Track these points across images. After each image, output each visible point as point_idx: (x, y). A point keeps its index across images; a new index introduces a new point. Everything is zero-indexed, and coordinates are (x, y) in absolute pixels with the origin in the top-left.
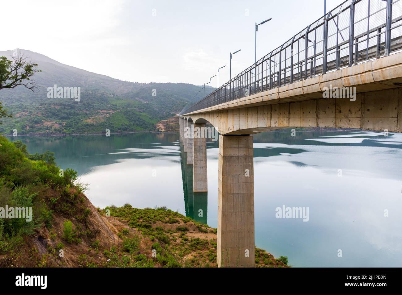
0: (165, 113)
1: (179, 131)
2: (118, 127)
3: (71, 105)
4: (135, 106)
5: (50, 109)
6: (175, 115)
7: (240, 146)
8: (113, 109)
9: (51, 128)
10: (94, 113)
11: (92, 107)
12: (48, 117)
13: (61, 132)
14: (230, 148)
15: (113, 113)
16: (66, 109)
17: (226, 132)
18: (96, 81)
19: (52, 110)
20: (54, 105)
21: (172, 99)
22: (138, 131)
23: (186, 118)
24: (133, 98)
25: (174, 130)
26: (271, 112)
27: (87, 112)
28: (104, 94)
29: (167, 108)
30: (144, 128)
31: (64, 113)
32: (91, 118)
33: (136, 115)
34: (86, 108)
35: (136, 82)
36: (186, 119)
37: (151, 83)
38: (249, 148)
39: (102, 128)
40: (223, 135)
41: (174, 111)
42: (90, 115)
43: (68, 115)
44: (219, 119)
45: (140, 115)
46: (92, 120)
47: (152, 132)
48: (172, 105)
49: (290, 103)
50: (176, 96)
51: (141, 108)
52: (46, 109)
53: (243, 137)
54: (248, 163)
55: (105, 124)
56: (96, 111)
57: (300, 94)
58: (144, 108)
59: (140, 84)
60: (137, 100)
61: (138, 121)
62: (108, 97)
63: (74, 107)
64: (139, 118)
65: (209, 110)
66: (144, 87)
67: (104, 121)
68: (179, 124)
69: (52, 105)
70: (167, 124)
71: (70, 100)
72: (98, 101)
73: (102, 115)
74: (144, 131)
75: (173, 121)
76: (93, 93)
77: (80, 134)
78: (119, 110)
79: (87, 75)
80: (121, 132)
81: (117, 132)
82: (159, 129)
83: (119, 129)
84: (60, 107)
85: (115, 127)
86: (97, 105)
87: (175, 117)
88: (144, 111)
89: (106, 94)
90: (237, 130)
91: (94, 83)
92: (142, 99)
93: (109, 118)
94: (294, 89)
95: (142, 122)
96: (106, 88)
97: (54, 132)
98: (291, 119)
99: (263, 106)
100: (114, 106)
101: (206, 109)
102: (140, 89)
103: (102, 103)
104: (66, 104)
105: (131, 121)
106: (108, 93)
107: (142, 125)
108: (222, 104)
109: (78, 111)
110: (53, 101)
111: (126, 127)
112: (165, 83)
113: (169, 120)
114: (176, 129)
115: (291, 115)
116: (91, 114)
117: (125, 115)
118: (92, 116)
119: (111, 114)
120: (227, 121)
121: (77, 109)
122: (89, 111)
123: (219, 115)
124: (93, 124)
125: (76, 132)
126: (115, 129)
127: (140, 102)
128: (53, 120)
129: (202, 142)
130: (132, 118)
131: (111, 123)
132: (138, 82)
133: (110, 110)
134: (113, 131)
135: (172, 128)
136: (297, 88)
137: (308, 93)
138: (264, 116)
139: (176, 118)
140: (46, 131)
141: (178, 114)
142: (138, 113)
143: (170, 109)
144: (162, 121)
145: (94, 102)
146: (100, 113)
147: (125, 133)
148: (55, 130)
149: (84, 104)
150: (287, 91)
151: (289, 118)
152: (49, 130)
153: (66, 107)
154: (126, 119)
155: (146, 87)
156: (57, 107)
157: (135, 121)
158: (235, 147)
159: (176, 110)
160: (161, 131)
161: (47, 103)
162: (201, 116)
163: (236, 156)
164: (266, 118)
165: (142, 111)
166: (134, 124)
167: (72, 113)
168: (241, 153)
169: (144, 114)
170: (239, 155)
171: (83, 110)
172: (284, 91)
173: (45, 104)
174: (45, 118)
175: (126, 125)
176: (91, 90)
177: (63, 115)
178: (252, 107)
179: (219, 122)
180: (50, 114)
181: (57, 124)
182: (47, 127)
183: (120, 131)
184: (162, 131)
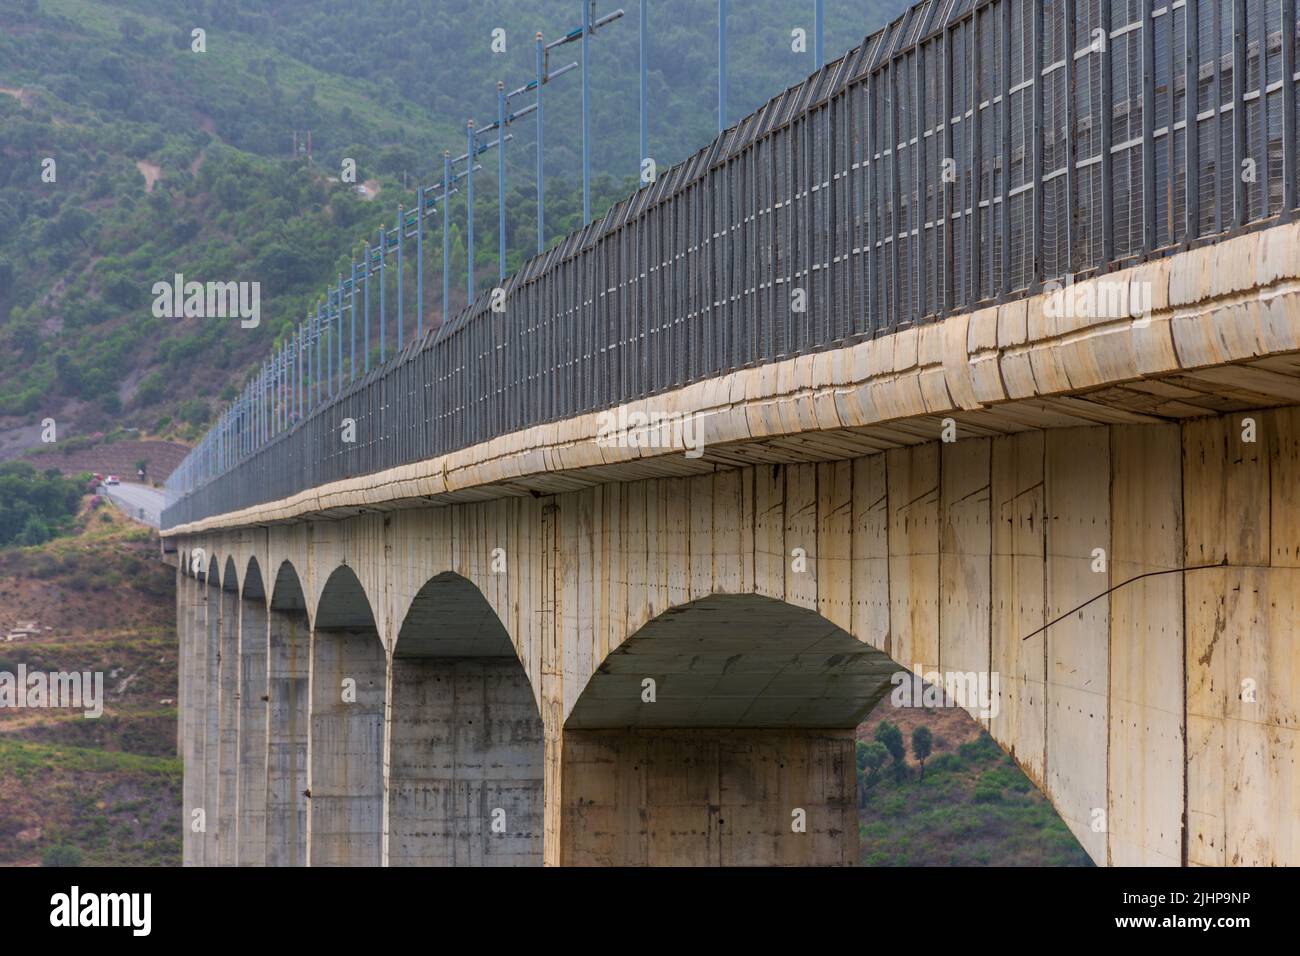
44: (1202, 618)
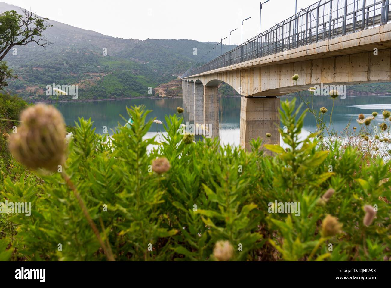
0: (164, 75)
1: (182, 96)
2: (111, 92)
3: (55, 67)
4: (130, 68)
5: (32, 72)
6: (176, 77)
7: (265, 109)
8: (104, 72)
9: (35, 94)
10: (83, 77)
11: (80, 68)
12: (30, 81)
13: (47, 99)
14: (254, 111)
15: (105, 76)
16: (51, 71)
17: (250, 93)
18: (83, 38)
19: (35, 73)
20: (37, 67)
21: (173, 59)
22: (134, 97)
23: (192, 80)
24: (126, 57)
25: (176, 95)
26: (311, 68)
27: (75, 75)
28: (93, 54)
29: (167, 69)
30: (140, 93)
31: (49, 76)
32: (79, 81)
33: (131, 78)
34: (73, 70)
35: (130, 39)
36: (192, 82)
37: (148, 39)
38: (275, 112)
39: (93, 93)
40: (246, 97)
41: (175, 73)
42: (78, 78)
43: (53, 79)
45: (136, 78)
46: (81, 84)
47: (150, 97)
48: (173, 66)
49: (336, 57)
50: (178, 55)
51: (137, 70)
52: (28, 72)
53: (268, 99)
54: (274, 128)
55: (96, 89)
56: (85, 74)
57: (356, 45)
58: (140, 70)
59: (134, 41)
60: (132, 60)
61: (133, 85)
62: (99, 57)
63: (60, 69)
64: (134, 82)
65: (230, 69)
66: (140, 45)
67: (94, 85)
68: (181, 88)
69: (34, 67)
70: (168, 88)
71: (54, 61)
72: (87, 62)
73: (92, 78)
74: (141, 97)
75: (174, 85)
76: (80, 52)
77: (68, 100)
78: (112, 73)
79: (72, 31)
80: (115, 98)
81: (110, 97)
82: (158, 94)
83: (113, 95)
84: (43, 69)
85: (107, 92)
86: (85, 66)
87: (176, 79)
88: (140, 74)
89: (95, 53)
90: (266, 90)
91: (81, 40)
92: (137, 59)
93: (100, 82)
94: (348, 40)
95: (138, 86)
96: (95, 46)
97: (38, 98)
98: (336, 75)
99: (302, 61)
100: (105, 67)
101: (225, 67)
102: (135, 48)
103: (92, 64)
104: (51, 66)
105: (126, 85)
106: (98, 53)
107: (138, 90)
108: (250, 61)
109: (65, 74)
110: (34, 63)
111: (120, 93)
112: (164, 40)
113: (170, 83)
114: (178, 94)
115: (337, 70)
116: (80, 77)
117: (118, 78)
118: (80, 80)
119: (102, 77)
120: (252, 81)
121: (63, 72)
122: (76, 74)
123: (241, 74)
124: (83, 89)
125: (63, 98)
126: (107, 95)
127: (135, 62)
128: (36, 85)
129: (214, 107)
130: (127, 81)
131: (103, 88)
132: (132, 39)
133: (102, 72)
134: (106, 97)
135: (174, 93)
136: (352, 39)
137: (365, 44)
138: (303, 72)
139: (178, 81)
140: (29, 97)
141: (180, 76)
142: (133, 76)
143: (171, 71)
144: (162, 85)
145: (82, 64)
146: (89, 76)
147: (120, 98)
148: (39, 96)
149: (71, 66)
150: (339, 42)
151: (335, 73)
152: (32, 96)
153: (51, 69)
154: (120, 83)
155: (142, 44)
156: (40, 69)
157: (131, 85)
158: (260, 110)
159: (178, 72)
160: (161, 97)
161: (28, 65)
162: (214, 77)
163: (260, 121)
164: (305, 75)
165: (138, 73)
166: (129, 89)
167: (58, 76)
168: (267, 117)
169: (141, 77)
170: (265, 119)
171: (70, 72)
172: (336, 43)
173: (27, 66)
174: (27, 83)
175: (120, 90)
176: (78, 49)
177: (48, 79)
178: (286, 63)
179: (241, 83)
180: (33, 78)
181: (41, 89)
182: (30, 93)
183: (113, 96)
184: (163, 96)
